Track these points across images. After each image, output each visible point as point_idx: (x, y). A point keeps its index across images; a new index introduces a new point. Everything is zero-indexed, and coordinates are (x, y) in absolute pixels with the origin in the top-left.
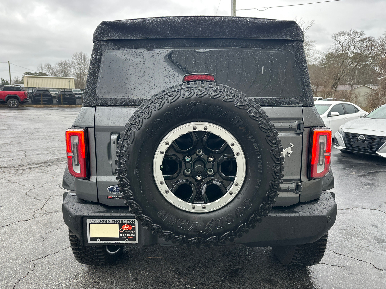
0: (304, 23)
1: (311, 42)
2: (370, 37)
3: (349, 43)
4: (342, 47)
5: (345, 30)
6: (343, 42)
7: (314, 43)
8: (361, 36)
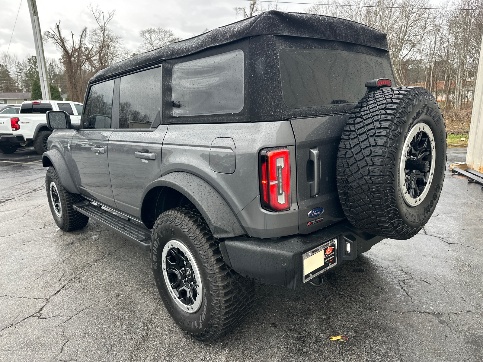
0: (103, 12)
1: (117, 38)
2: (178, 38)
3: (160, 43)
4: (153, 47)
5: (153, 28)
6: (153, 41)
7: (121, 40)
8: (171, 36)
